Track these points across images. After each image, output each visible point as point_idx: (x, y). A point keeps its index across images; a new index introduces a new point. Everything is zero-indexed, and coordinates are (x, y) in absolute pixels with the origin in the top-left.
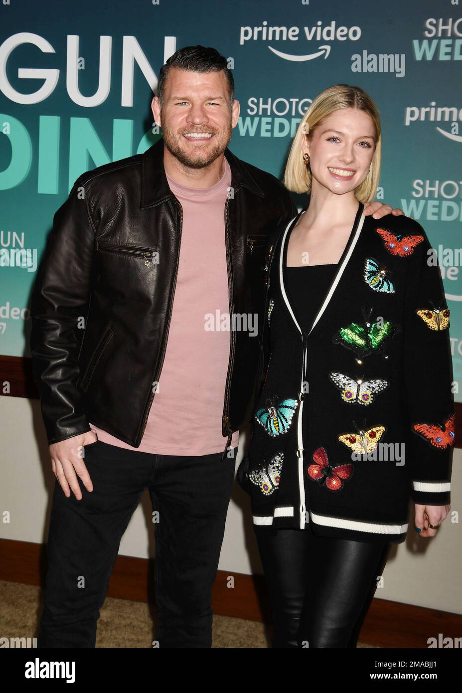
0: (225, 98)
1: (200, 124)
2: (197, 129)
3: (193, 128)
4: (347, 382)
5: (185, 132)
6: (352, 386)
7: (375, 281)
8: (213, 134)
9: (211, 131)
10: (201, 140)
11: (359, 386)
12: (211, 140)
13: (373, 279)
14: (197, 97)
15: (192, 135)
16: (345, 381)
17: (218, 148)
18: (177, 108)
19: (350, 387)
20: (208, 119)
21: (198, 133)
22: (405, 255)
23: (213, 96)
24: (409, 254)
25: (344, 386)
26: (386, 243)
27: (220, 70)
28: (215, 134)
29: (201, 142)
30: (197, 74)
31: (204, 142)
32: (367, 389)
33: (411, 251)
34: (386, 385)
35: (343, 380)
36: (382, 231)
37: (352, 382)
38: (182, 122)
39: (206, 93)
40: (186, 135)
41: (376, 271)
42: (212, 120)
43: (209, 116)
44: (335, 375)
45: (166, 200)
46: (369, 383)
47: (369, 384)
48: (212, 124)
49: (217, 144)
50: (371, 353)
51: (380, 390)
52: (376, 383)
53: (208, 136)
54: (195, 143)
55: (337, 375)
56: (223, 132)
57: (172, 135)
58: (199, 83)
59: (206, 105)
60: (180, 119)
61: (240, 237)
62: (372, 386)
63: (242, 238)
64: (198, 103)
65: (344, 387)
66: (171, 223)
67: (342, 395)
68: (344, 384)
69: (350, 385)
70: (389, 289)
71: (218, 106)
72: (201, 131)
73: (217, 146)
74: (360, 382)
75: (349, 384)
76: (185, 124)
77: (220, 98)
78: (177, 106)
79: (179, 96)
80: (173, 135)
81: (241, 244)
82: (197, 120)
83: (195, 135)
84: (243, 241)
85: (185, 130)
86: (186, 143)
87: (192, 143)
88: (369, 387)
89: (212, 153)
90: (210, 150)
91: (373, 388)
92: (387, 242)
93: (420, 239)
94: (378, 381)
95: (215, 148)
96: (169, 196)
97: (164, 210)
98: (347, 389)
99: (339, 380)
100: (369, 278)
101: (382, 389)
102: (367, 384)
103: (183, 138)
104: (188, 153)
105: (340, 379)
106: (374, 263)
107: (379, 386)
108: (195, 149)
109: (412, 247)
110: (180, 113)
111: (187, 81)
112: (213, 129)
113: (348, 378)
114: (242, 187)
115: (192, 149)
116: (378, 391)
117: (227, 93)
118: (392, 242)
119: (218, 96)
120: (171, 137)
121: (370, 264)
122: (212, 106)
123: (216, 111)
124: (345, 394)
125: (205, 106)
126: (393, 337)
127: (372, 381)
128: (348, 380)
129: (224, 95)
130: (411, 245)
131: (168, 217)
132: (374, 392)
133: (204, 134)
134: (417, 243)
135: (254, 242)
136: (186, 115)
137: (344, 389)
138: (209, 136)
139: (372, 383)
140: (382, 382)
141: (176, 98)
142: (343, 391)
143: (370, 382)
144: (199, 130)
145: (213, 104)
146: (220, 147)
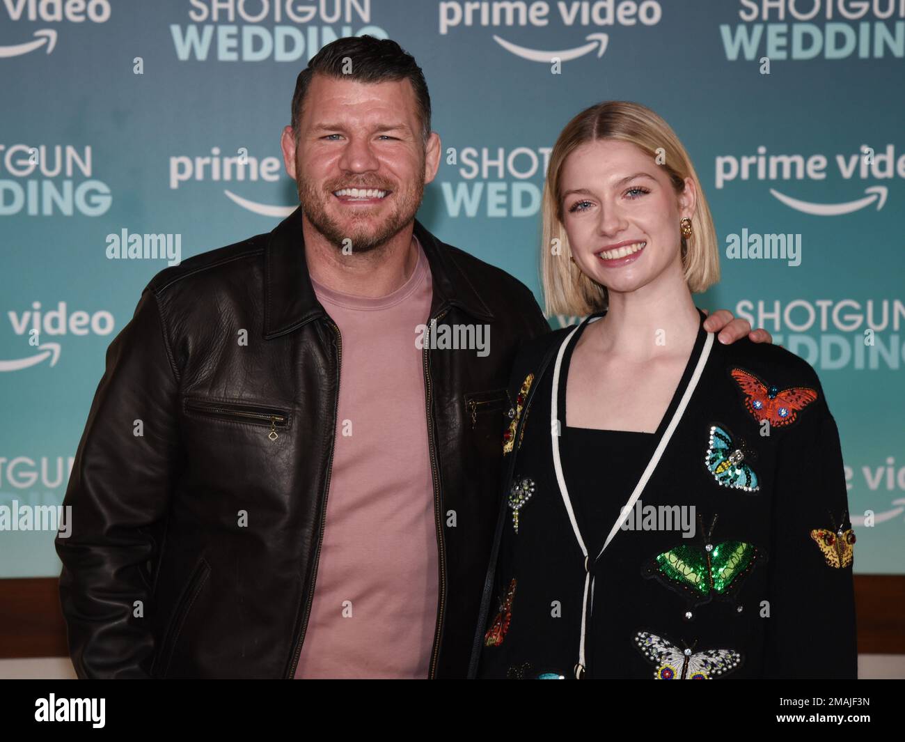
0: (411, 129)
1: (364, 173)
2: (357, 181)
3: (351, 180)
4: (664, 650)
5: (337, 187)
6: (675, 659)
7: (723, 467)
8: (388, 193)
9: (383, 186)
10: (364, 202)
11: (687, 658)
12: (384, 202)
13: (720, 464)
14: (358, 124)
15: (348, 192)
16: (661, 649)
17: (397, 217)
18: (321, 144)
19: (670, 659)
20: (379, 163)
21: (359, 189)
22: (780, 423)
23: (387, 123)
24: (787, 423)
25: (660, 657)
26: (747, 399)
27: (403, 77)
28: (391, 192)
29: (365, 205)
30: (360, 84)
31: (371, 206)
32: (702, 666)
33: (791, 418)
34: (738, 660)
35: (657, 646)
36: (742, 374)
37: (673, 650)
38: (330, 170)
39: (376, 118)
40: (339, 193)
41: (727, 448)
42: (387, 166)
43: (381, 158)
44: (643, 636)
45: (310, 320)
46: (705, 654)
47: (705, 657)
48: (384, 172)
49: (394, 209)
50: (711, 599)
51: (725, 669)
52: (718, 655)
53: (377, 194)
54: (354, 207)
55: (648, 636)
56: (405, 186)
57: (313, 193)
58: (362, 100)
59: (375, 139)
60: (328, 163)
61: (451, 397)
62: (710, 660)
63: (455, 399)
64: (360, 135)
65: (658, 660)
66: (319, 360)
67: (656, 674)
68: (660, 654)
69: (670, 657)
70: (748, 484)
71: (398, 142)
72: (364, 185)
73: (395, 213)
74: (688, 651)
75: (669, 654)
76: (335, 173)
77: (400, 127)
78: (323, 142)
79: (326, 122)
80: (316, 192)
81: (453, 410)
82: (358, 166)
83: (354, 193)
84: (457, 405)
85: (335, 183)
86: (338, 208)
87: (349, 206)
88: (705, 662)
89: (384, 225)
90: (381, 220)
91: (713, 665)
92: (750, 396)
93: (812, 395)
94: (723, 653)
95: (390, 216)
96: (315, 312)
97: (307, 337)
98: (665, 663)
99: (651, 646)
100: (712, 461)
101: (730, 667)
102: (701, 657)
103: (333, 198)
104: (341, 224)
105: (654, 644)
106: (724, 434)
107: (723, 662)
108: (354, 218)
109: (794, 411)
110: (327, 154)
111: (339, 97)
112: (387, 181)
113: (667, 643)
114: (453, 306)
115: (348, 218)
116: (722, 670)
117: (414, 120)
118: (758, 398)
119: (397, 124)
120: (312, 197)
121: (716, 434)
122: (387, 143)
123: (393, 151)
124: (660, 673)
125: (372, 142)
126: (752, 571)
127: (711, 652)
128: (666, 646)
129: (409, 123)
130: (791, 406)
131: (316, 350)
132: (713, 671)
133: (370, 191)
134: (804, 402)
135: (478, 406)
136: (338, 156)
137: (659, 664)
138: (381, 194)
139: (711, 656)
140: (731, 653)
141: (321, 127)
142: (658, 667)
143: (707, 654)
144: (361, 184)
145: (388, 138)
146: (401, 215)
